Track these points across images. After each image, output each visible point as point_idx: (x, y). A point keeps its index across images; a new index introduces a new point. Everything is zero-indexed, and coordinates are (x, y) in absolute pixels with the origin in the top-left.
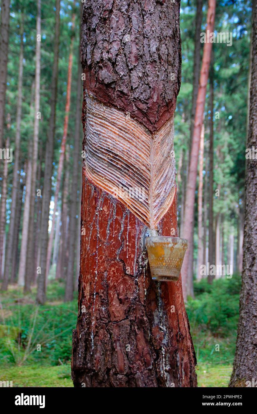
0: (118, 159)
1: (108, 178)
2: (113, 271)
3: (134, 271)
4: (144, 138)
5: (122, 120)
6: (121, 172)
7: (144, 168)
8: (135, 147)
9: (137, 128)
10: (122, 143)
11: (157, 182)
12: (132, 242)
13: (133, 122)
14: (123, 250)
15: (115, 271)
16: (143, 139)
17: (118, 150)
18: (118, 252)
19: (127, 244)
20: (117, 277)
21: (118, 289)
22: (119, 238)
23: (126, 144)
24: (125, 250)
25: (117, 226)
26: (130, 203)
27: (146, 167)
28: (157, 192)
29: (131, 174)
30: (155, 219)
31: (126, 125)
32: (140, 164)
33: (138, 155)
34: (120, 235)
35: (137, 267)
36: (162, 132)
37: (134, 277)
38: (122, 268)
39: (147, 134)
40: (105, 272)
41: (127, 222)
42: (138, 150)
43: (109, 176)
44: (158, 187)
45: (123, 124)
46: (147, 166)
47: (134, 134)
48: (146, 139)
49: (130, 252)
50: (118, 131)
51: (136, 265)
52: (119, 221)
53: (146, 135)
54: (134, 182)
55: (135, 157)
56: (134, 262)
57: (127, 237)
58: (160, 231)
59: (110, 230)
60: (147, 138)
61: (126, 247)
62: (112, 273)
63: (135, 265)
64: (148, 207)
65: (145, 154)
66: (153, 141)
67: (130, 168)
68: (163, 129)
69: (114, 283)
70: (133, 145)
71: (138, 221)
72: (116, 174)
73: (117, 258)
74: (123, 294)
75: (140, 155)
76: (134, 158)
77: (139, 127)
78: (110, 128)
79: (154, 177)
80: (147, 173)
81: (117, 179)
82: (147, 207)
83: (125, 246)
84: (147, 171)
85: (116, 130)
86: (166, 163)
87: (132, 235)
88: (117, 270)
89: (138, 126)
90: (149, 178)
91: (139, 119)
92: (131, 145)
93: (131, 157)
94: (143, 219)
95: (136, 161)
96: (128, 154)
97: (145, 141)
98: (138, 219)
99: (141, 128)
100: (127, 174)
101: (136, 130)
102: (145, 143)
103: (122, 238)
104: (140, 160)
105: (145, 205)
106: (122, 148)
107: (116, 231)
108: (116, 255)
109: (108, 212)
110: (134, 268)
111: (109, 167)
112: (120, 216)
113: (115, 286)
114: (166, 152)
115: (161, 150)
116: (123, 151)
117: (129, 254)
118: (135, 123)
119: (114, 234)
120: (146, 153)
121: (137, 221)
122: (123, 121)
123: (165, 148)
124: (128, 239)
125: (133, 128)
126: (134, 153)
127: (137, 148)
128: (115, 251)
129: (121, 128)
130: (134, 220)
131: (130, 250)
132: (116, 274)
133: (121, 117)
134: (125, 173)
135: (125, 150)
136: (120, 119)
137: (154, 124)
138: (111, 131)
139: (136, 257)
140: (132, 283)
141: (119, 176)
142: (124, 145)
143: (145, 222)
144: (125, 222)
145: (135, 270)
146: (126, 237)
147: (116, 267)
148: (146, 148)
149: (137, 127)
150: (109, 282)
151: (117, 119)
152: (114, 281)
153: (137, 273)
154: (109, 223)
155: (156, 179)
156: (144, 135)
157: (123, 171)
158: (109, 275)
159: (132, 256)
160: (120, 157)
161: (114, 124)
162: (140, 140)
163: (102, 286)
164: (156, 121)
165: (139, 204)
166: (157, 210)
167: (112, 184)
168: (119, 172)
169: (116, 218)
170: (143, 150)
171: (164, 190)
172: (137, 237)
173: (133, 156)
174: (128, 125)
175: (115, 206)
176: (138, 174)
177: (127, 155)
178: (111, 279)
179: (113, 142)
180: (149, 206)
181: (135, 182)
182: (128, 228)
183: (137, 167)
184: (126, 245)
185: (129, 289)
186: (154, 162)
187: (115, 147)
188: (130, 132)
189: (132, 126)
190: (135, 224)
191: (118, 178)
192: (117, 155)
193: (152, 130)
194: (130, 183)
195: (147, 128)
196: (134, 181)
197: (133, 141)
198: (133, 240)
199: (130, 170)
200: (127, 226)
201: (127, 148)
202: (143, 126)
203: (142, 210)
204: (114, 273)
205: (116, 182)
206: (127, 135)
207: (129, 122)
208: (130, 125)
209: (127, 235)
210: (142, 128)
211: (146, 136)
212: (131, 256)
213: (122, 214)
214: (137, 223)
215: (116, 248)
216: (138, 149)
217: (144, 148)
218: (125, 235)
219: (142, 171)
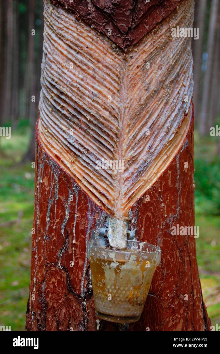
0: (63, 99)
1: (50, 132)
2: (54, 283)
3: (82, 289)
4: (109, 60)
5: (72, 30)
6: (68, 121)
7: (106, 114)
8: (92, 77)
9: (95, 44)
10: (71, 72)
11: (131, 138)
12: (81, 240)
13: (89, 32)
14: (67, 251)
15: (56, 284)
16: (107, 62)
17: (65, 84)
18: (60, 254)
19: (74, 242)
20: (58, 295)
21: (58, 315)
22: (63, 232)
23: (77, 73)
24: (70, 252)
25: (60, 211)
26: (81, 174)
27: (110, 112)
28: (130, 155)
29: (83, 126)
30: (124, 201)
31: (78, 39)
32: (99, 107)
33: (96, 92)
34: (63, 227)
35: (86, 283)
36: (147, 47)
37: (81, 297)
38: (65, 280)
39: (114, 53)
40: (43, 282)
41: (75, 206)
42: (97, 84)
43: (52, 128)
44: (133, 144)
45: (73, 37)
46: (112, 111)
47: (90, 55)
48: (113, 63)
49: (78, 256)
50: (66, 50)
51: (85, 279)
52: (62, 204)
53: (112, 55)
54: (88, 139)
55: (91, 95)
56: (82, 273)
57: (74, 231)
58: (133, 221)
59: (50, 217)
60: (114, 61)
61: (72, 247)
62: (52, 286)
63: (83, 279)
64: (112, 181)
65: (109, 89)
66: (127, 64)
67: (82, 115)
68: (150, 39)
69: (53, 303)
70: (89, 74)
71: (92, 205)
72: (60, 125)
73: (59, 264)
74: (65, 323)
75: (100, 92)
76: (89, 98)
77: (99, 42)
78: (56, 45)
79: (127, 128)
80: (112, 123)
81: (61, 133)
82: (110, 182)
83: (70, 246)
84: (112, 120)
85: (63, 48)
86: (154, 100)
87: (81, 228)
88: (59, 281)
89: (99, 39)
90: (115, 130)
91: (98, 27)
92: (86, 75)
93: (84, 97)
94: (101, 202)
95: (93, 103)
96: (80, 91)
97: (110, 67)
98: (91, 201)
99: (104, 44)
100: (77, 125)
101: (94, 47)
102: (110, 70)
103: (66, 231)
104: (100, 101)
105: (105, 178)
106: (70, 80)
107: (58, 220)
108: (58, 258)
109: (49, 187)
110: (82, 284)
111: (53, 113)
112: (64, 196)
113: (54, 307)
114: (154, 81)
115: (144, 79)
116: (72, 85)
117: (76, 259)
118: (92, 34)
119: (55, 224)
120: (112, 88)
121: (89, 205)
122: (74, 32)
123: (153, 74)
124: (74, 235)
125: (88, 44)
126: (90, 88)
127: (95, 79)
128: (56, 252)
129: (70, 44)
130: (86, 203)
131: (77, 253)
132: (57, 289)
133: (71, 25)
134: (74, 123)
135: (75, 84)
136: (69, 29)
137: (127, 34)
138: (57, 49)
139: (85, 265)
140: (78, 306)
141: (64, 128)
142: (74, 75)
143: (104, 207)
144: (72, 206)
145: (82, 287)
146: (72, 231)
147: (58, 278)
148: (112, 78)
149: (97, 42)
150: (48, 299)
151: (65, 29)
152: (53, 299)
153: (86, 293)
154: (50, 205)
155: (129, 132)
156: (109, 55)
157: (70, 120)
158: (47, 288)
159: (81, 263)
160: (66, 96)
161: (61, 37)
162: (100, 65)
163: (39, 304)
164: (130, 29)
165: (96, 176)
166: (129, 185)
167: (55, 141)
168: (66, 121)
169: (59, 198)
170: (105, 83)
171: (146, 149)
172: (88, 232)
173: (87, 93)
174: (81, 39)
175: (57, 179)
176: (95, 125)
177: (78, 92)
178: (50, 295)
179: (58, 70)
180: (114, 180)
181: (90, 139)
182: (76, 215)
183: (94, 113)
184: (72, 244)
185: (73, 316)
186: (127, 102)
187: (61, 78)
188: (84, 52)
189: (87, 40)
190: (88, 210)
191: (64, 131)
192: (62, 93)
193: (122, 46)
194: (82, 140)
195: (114, 43)
196: (89, 137)
197: (89, 68)
198: (83, 236)
199: (82, 119)
200: (74, 213)
201: (79, 81)
202: (107, 39)
203: (101, 186)
204: (55, 287)
205: (60, 139)
206: (79, 57)
207: (82, 32)
208: (84, 38)
209: (74, 228)
210: (106, 43)
211: (113, 57)
212: (78, 263)
213: (68, 192)
214: (90, 209)
215: (57, 248)
216: (98, 81)
217: (108, 79)
218: (70, 227)
219: (102, 120)
